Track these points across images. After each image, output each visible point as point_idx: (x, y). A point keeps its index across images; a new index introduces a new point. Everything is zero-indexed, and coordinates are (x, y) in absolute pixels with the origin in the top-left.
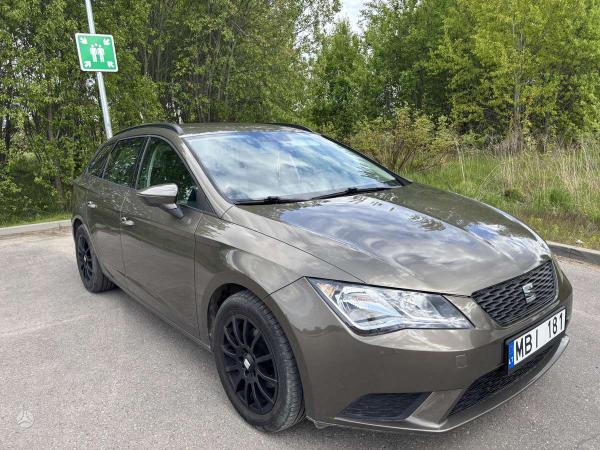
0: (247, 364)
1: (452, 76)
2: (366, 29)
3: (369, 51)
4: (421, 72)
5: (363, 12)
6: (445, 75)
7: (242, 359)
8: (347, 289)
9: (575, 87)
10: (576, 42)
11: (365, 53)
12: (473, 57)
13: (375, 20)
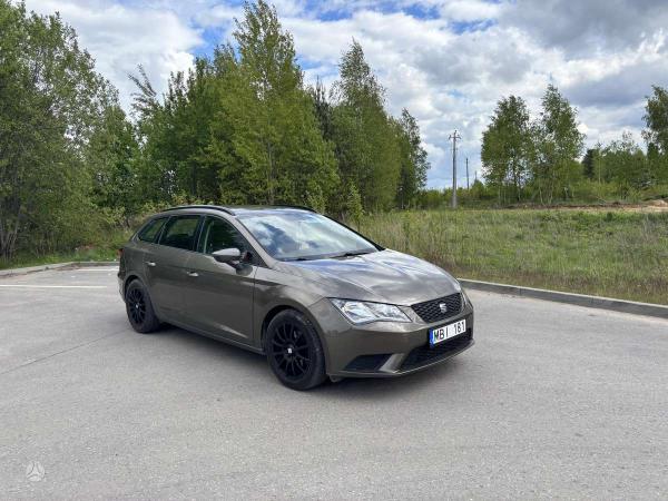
0: (290, 351)
1: (221, 168)
2: (139, 119)
3: (145, 139)
4: (195, 163)
5: (135, 106)
6: (215, 167)
7: (286, 349)
8: (348, 304)
9: (305, 182)
10: (302, 151)
11: (140, 139)
12: (234, 155)
13: (146, 112)
